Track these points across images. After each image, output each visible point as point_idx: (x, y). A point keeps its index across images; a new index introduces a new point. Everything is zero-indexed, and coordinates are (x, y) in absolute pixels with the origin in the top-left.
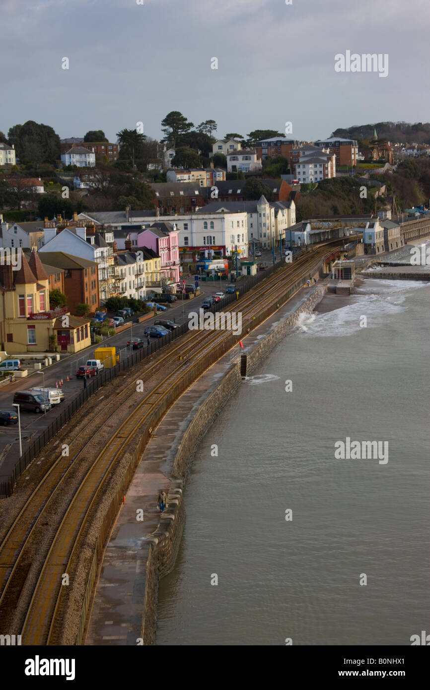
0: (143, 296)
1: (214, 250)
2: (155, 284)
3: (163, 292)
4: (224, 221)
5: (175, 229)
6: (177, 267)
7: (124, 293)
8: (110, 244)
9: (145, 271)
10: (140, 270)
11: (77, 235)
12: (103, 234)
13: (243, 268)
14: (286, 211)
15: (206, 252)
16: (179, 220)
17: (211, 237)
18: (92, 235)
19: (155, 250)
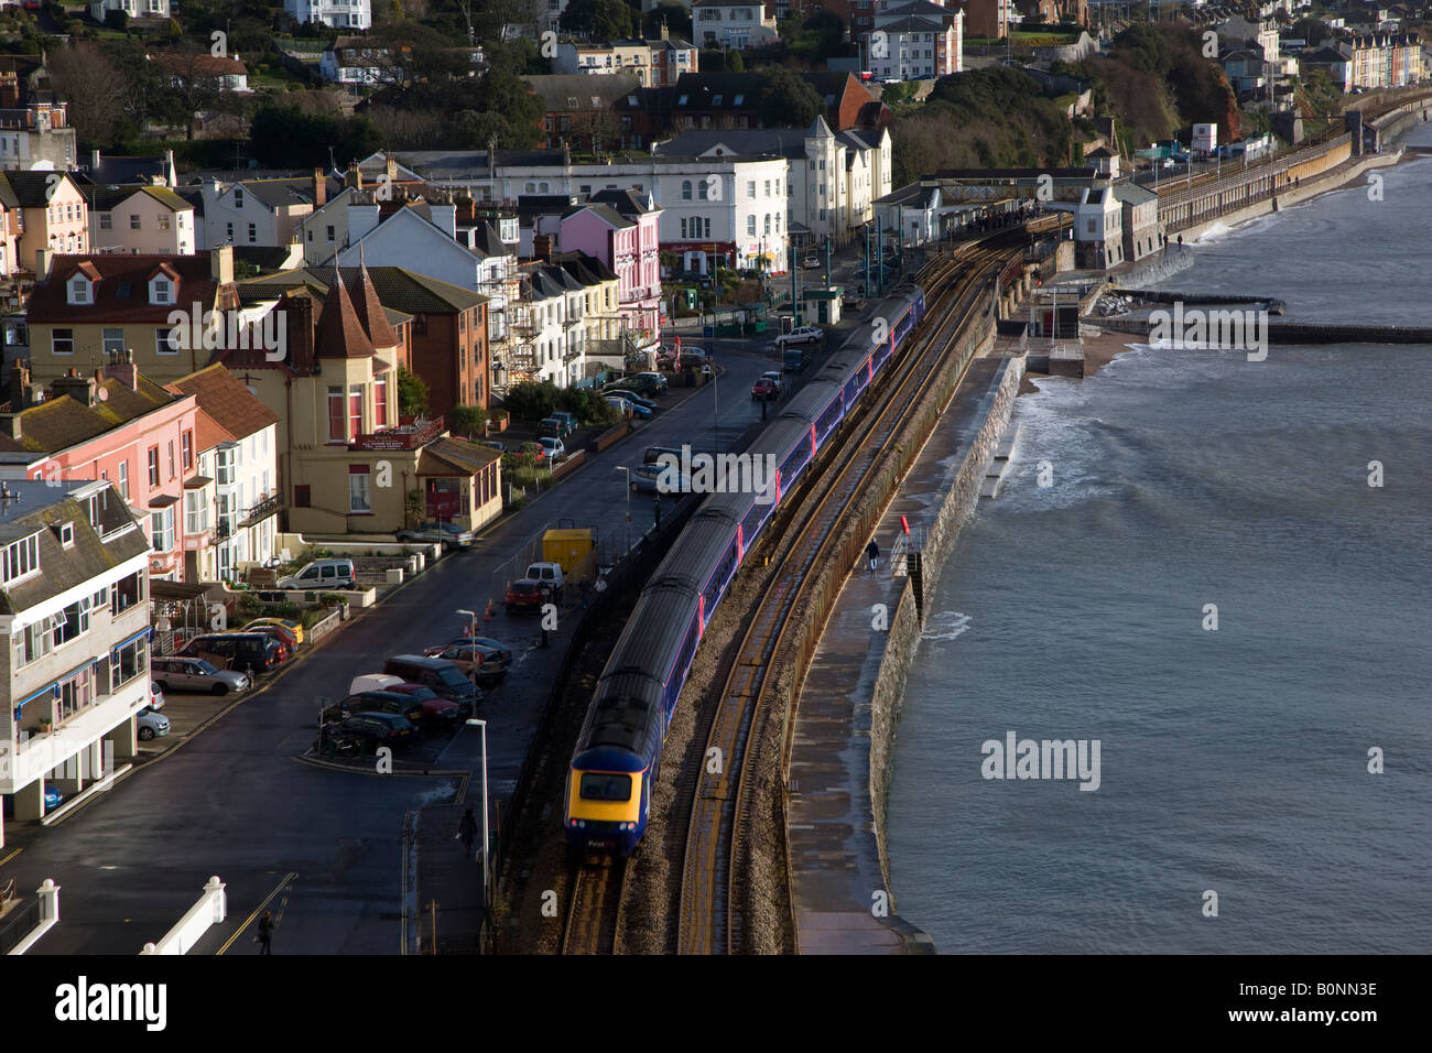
0: (578, 378)
1: (707, 252)
2: (607, 348)
3: (628, 365)
4: (733, 180)
5: (651, 207)
6: (652, 304)
7: (538, 370)
8: (511, 248)
9: (585, 314)
10: (572, 311)
11: (432, 224)
12: (494, 221)
13: (810, 304)
14: (869, 152)
15: (688, 257)
16: (622, 175)
17: (699, 219)
18: (470, 224)
19: (604, 260)
